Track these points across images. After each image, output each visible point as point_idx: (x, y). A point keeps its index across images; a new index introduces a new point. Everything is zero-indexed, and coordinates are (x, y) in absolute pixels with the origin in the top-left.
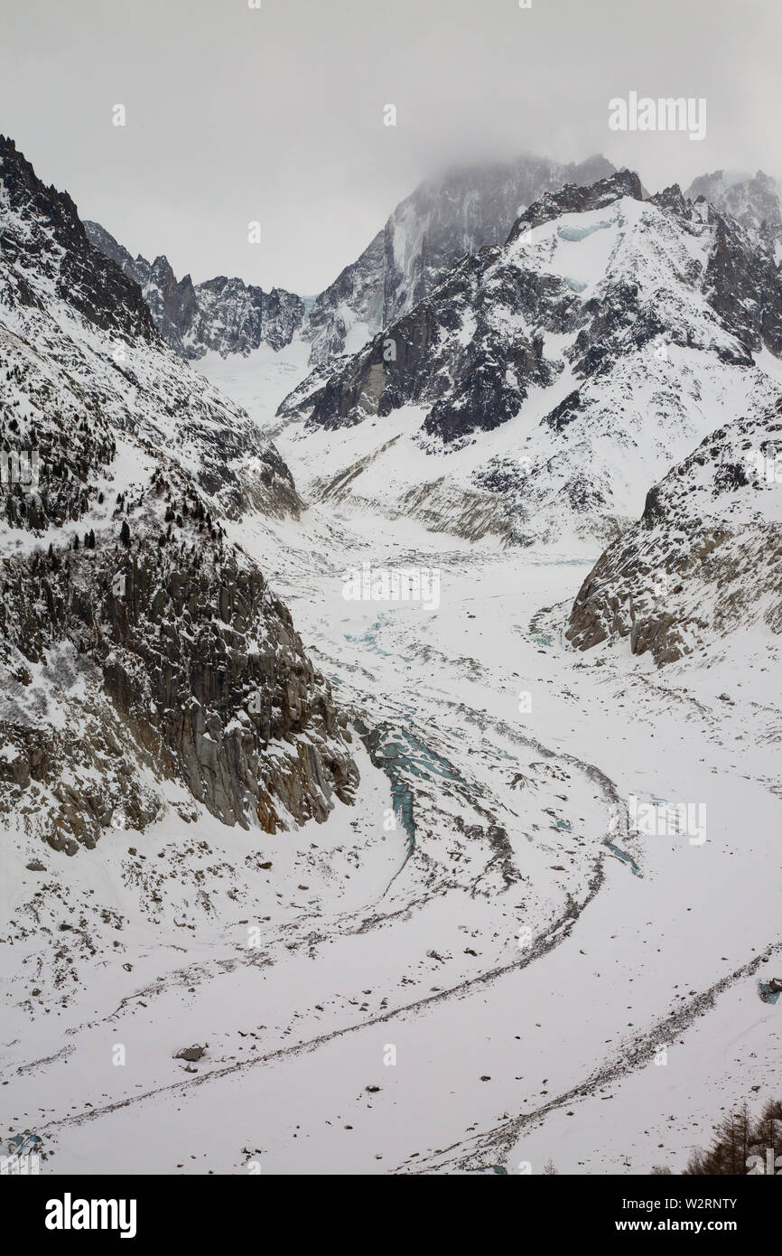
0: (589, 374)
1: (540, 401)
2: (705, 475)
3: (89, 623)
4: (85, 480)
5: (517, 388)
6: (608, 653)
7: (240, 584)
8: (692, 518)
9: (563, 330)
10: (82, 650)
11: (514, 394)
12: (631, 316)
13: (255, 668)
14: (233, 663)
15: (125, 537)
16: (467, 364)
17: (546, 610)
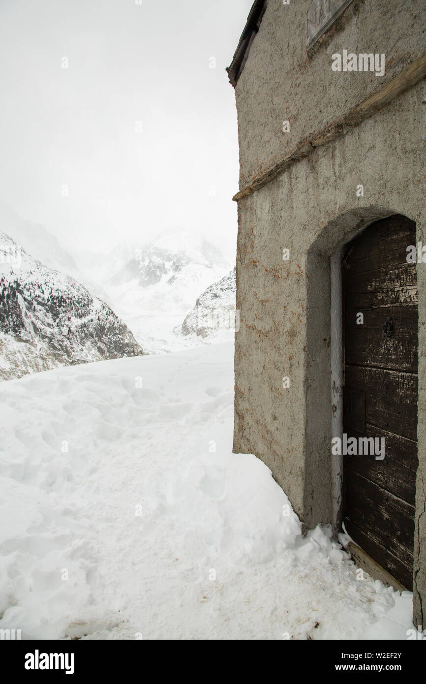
0: (176, 271)
1: (165, 278)
2: (209, 296)
3: (93, 337)
4: (88, 307)
5: (159, 275)
6: (191, 336)
7: (123, 327)
8: (207, 305)
9: (169, 261)
10: (92, 343)
11: (159, 277)
12: (185, 257)
13: (127, 345)
14: (123, 344)
15: (99, 319)
16: (147, 270)
17: (176, 327)
